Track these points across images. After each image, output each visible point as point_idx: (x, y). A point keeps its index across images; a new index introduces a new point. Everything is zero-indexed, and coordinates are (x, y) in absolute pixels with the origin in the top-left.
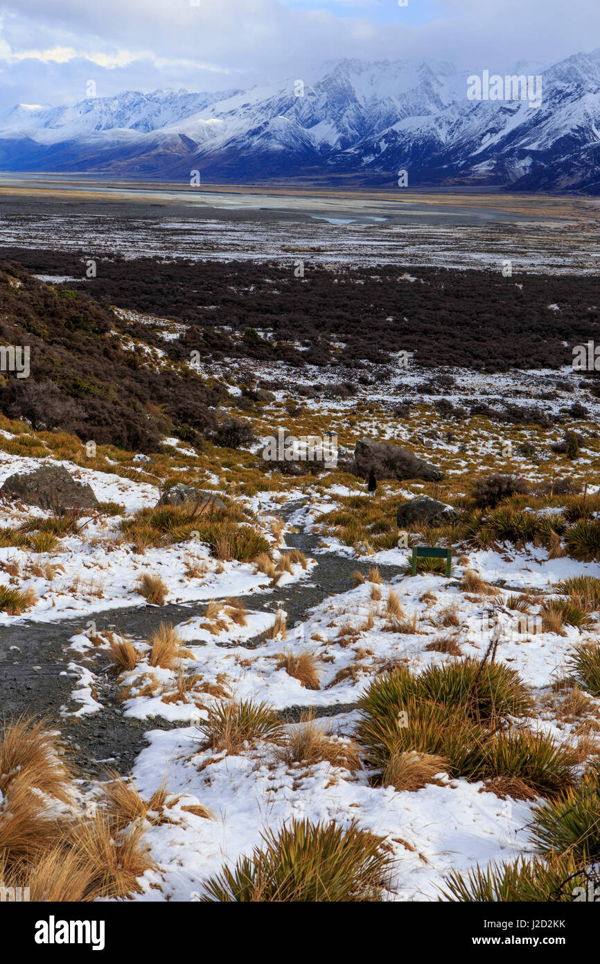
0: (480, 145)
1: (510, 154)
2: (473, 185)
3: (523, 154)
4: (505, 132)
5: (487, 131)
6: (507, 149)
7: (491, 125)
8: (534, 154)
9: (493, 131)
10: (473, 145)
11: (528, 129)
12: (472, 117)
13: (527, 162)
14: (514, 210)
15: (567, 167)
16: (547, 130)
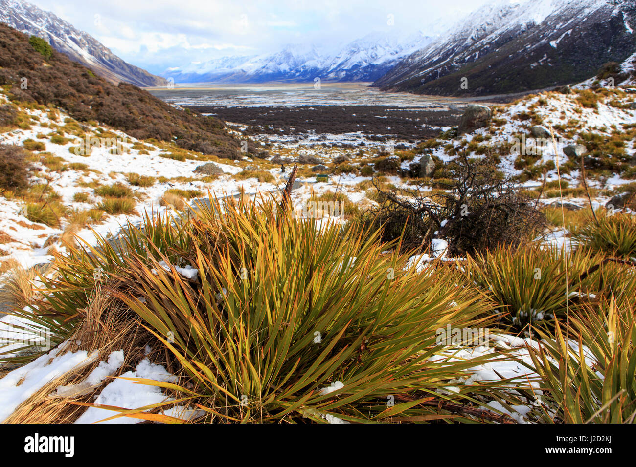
0: (330, 68)
1: (339, 70)
2: (329, 80)
3: (343, 70)
4: (338, 64)
5: (332, 64)
6: (338, 69)
7: (333, 62)
8: (346, 70)
9: (334, 64)
10: (328, 68)
11: (344, 63)
12: (327, 60)
13: (344, 73)
15: (356, 74)
16: (349, 63)
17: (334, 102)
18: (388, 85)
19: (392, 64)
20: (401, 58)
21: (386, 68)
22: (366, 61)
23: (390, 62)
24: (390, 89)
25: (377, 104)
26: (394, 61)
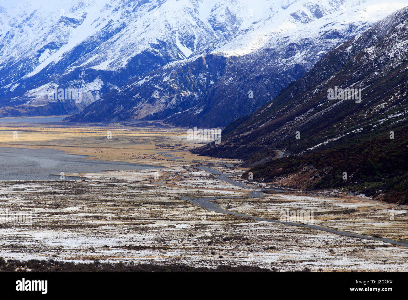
0: (37, 64)
1: (75, 75)
2: (30, 114)
3: (91, 76)
4: (68, 48)
5: (46, 47)
6: (71, 69)
7: (50, 39)
8: (105, 76)
9: (52, 46)
10: (28, 64)
11: (98, 44)
12: (26, 27)
13: (97, 85)
14: (83, 151)
15: (147, 91)
16: (119, 45)
18: (281, 154)
19: (299, 57)
20: (335, 35)
21: (274, 74)
22: (189, 42)
23: (290, 50)
24: (285, 173)
26: (305, 45)
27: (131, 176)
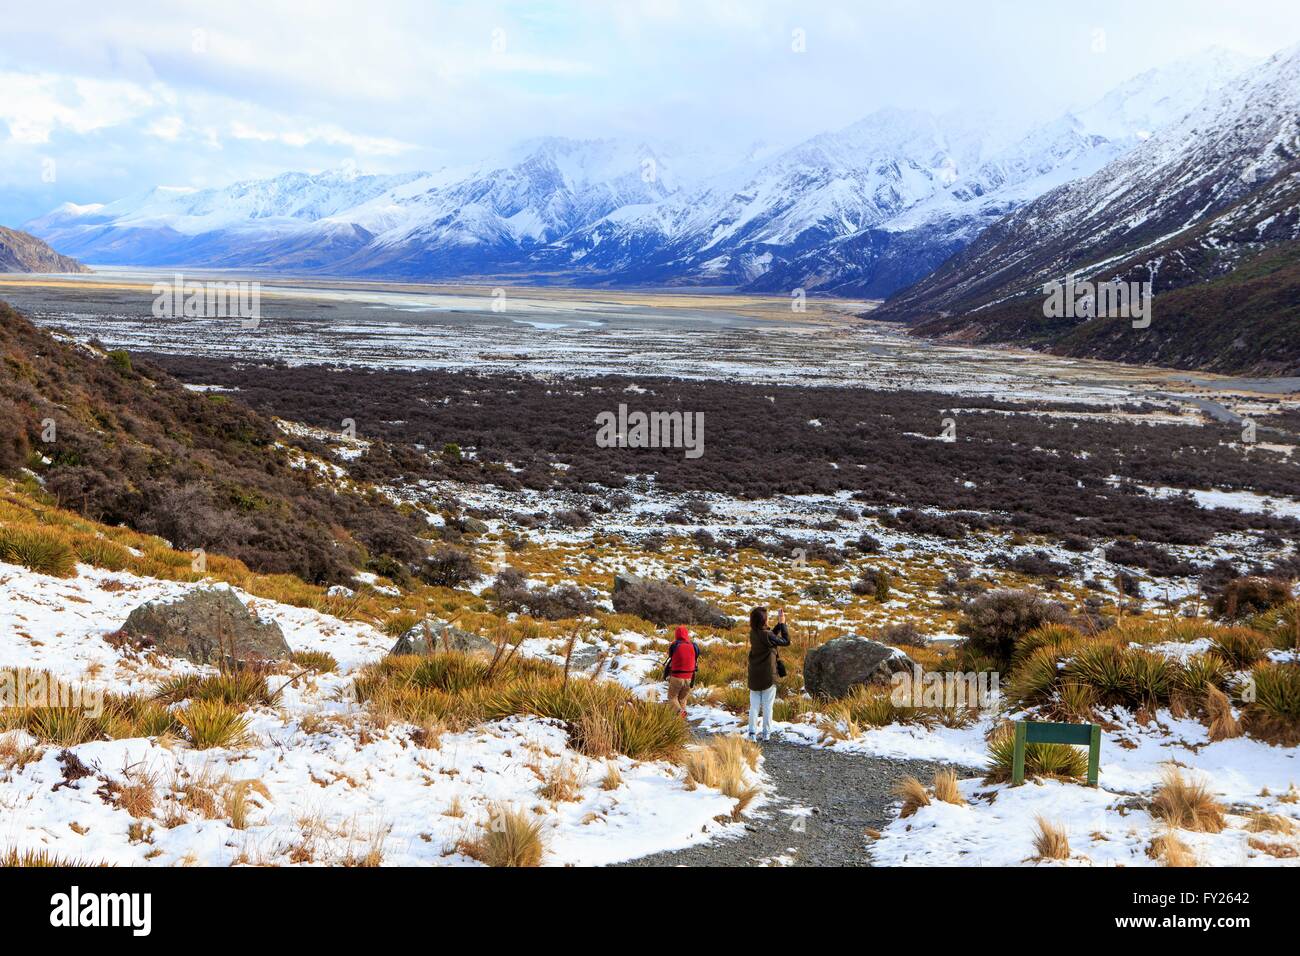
0: (711, 238)
1: (746, 249)
2: (703, 285)
3: (761, 249)
4: (740, 224)
5: (720, 222)
6: (743, 243)
7: (724, 215)
8: (774, 249)
9: (726, 222)
10: (703, 238)
11: (768, 220)
12: (701, 205)
13: (767, 258)
14: (753, 314)
15: (813, 265)
16: (789, 221)
17: (724, 369)
18: (945, 315)
19: (960, 234)
20: (996, 212)
21: (935, 249)
22: (854, 218)
23: (952, 226)
24: (951, 330)
25: (906, 387)
26: (966, 221)
27: (801, 331)
